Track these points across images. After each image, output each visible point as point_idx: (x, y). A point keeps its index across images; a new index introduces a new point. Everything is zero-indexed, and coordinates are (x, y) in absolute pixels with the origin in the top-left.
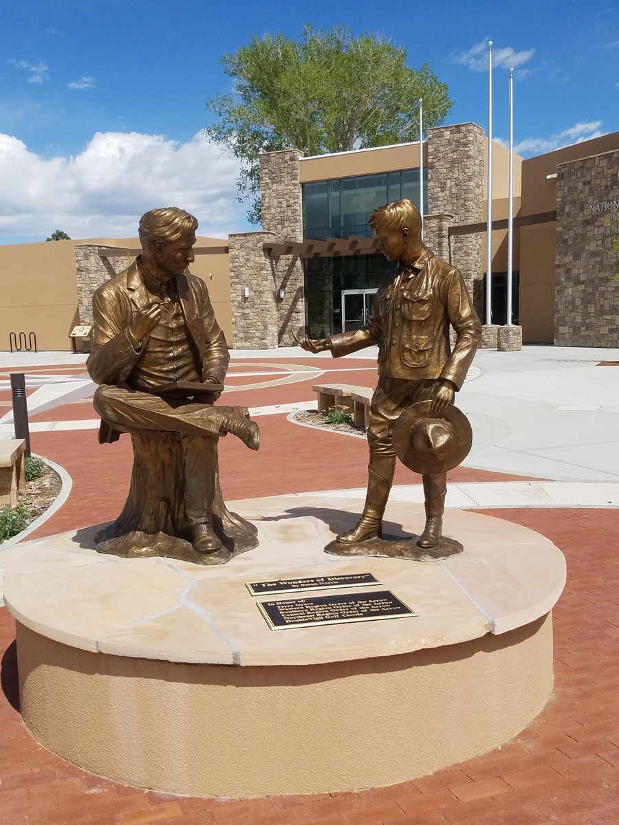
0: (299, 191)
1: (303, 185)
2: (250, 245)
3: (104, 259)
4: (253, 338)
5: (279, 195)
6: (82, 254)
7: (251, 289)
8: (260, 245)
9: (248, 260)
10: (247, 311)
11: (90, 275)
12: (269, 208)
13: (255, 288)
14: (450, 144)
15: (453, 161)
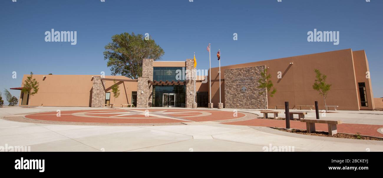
0: (153, 69)
1: (154, 67)
2: (144, 80)
3: (101, 80)
4: (143, 104)
5: (148, 69)
6: (96, 79)
7: (144, 91)
8: (147, 80)
9: (143, 84)
10: (142, 97)
11: (98, 85)
12: (144, 72)
13: (145, 91)
14: (191, 63)
15: (192, 66)
